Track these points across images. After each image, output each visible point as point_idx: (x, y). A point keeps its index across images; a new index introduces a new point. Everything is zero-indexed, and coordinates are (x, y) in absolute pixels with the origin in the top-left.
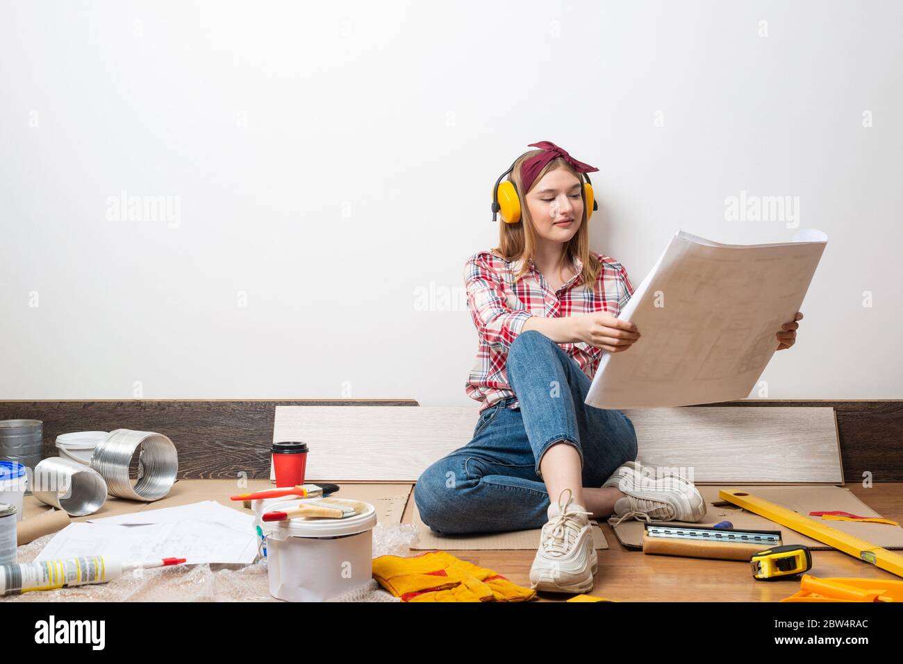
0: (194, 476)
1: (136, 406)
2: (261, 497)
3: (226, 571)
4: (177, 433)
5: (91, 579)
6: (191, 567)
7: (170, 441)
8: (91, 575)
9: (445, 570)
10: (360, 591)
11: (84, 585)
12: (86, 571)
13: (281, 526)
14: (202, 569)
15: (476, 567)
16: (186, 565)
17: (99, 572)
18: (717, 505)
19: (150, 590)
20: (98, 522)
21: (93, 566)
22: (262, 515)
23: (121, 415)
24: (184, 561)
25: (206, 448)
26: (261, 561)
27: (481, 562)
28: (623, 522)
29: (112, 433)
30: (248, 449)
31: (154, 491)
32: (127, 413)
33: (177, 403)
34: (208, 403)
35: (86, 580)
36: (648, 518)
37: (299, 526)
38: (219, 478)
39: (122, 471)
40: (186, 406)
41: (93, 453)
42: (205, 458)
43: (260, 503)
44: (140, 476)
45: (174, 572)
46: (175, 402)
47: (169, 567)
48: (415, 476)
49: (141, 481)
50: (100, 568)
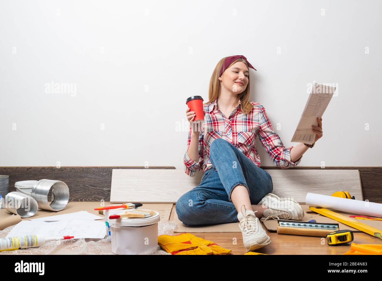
0: (76, 200)
1: (50, 169)
2: (107, 209)
3: (92, 242)
4: (69, 181)
5: (31, 245)
6: (76, 240)
7: (66, 184)
8: (31, 243)
9: (191, 241)
10: (153, 251)
11: (28, 248)
12: (29, 242)
13: (117, 221)
14: (82, 241)
15: (204, 240)
16: (74, 239)
17: (35, 242)
18: (308, 213)
19: (58, 250)
20: (34, 220)
21: (33, 239)
22: (109, 217)
23: (44, 173)
24: (73, 237)
25: (82, 188)
26: (108, 237)
27: (206, 238)
28: (267, 220)
29: (40, 181)
30: (100, 188)
31: (58, 207)
32: (47, 172)
33: (69, 168)
34: (82, 168)
35: (29, 246)
36: (278, 218)
37: (125, 221)
38: (87, 201)
39: (45, 198)
40: (73, 169)
41: (32, 190)
42: (81, 192)
43: (107, 211)
44: (52, 200)
45: (69, 242)
46: (68, 167)
47: (67, 240)
48: (176, 200)
49: (53, 202)
50: (36, 241)
